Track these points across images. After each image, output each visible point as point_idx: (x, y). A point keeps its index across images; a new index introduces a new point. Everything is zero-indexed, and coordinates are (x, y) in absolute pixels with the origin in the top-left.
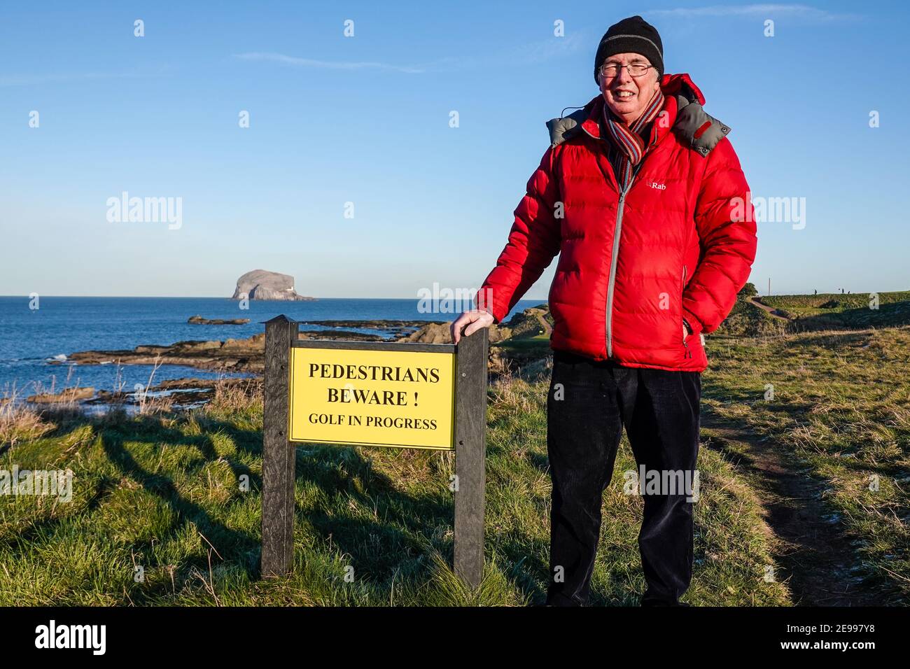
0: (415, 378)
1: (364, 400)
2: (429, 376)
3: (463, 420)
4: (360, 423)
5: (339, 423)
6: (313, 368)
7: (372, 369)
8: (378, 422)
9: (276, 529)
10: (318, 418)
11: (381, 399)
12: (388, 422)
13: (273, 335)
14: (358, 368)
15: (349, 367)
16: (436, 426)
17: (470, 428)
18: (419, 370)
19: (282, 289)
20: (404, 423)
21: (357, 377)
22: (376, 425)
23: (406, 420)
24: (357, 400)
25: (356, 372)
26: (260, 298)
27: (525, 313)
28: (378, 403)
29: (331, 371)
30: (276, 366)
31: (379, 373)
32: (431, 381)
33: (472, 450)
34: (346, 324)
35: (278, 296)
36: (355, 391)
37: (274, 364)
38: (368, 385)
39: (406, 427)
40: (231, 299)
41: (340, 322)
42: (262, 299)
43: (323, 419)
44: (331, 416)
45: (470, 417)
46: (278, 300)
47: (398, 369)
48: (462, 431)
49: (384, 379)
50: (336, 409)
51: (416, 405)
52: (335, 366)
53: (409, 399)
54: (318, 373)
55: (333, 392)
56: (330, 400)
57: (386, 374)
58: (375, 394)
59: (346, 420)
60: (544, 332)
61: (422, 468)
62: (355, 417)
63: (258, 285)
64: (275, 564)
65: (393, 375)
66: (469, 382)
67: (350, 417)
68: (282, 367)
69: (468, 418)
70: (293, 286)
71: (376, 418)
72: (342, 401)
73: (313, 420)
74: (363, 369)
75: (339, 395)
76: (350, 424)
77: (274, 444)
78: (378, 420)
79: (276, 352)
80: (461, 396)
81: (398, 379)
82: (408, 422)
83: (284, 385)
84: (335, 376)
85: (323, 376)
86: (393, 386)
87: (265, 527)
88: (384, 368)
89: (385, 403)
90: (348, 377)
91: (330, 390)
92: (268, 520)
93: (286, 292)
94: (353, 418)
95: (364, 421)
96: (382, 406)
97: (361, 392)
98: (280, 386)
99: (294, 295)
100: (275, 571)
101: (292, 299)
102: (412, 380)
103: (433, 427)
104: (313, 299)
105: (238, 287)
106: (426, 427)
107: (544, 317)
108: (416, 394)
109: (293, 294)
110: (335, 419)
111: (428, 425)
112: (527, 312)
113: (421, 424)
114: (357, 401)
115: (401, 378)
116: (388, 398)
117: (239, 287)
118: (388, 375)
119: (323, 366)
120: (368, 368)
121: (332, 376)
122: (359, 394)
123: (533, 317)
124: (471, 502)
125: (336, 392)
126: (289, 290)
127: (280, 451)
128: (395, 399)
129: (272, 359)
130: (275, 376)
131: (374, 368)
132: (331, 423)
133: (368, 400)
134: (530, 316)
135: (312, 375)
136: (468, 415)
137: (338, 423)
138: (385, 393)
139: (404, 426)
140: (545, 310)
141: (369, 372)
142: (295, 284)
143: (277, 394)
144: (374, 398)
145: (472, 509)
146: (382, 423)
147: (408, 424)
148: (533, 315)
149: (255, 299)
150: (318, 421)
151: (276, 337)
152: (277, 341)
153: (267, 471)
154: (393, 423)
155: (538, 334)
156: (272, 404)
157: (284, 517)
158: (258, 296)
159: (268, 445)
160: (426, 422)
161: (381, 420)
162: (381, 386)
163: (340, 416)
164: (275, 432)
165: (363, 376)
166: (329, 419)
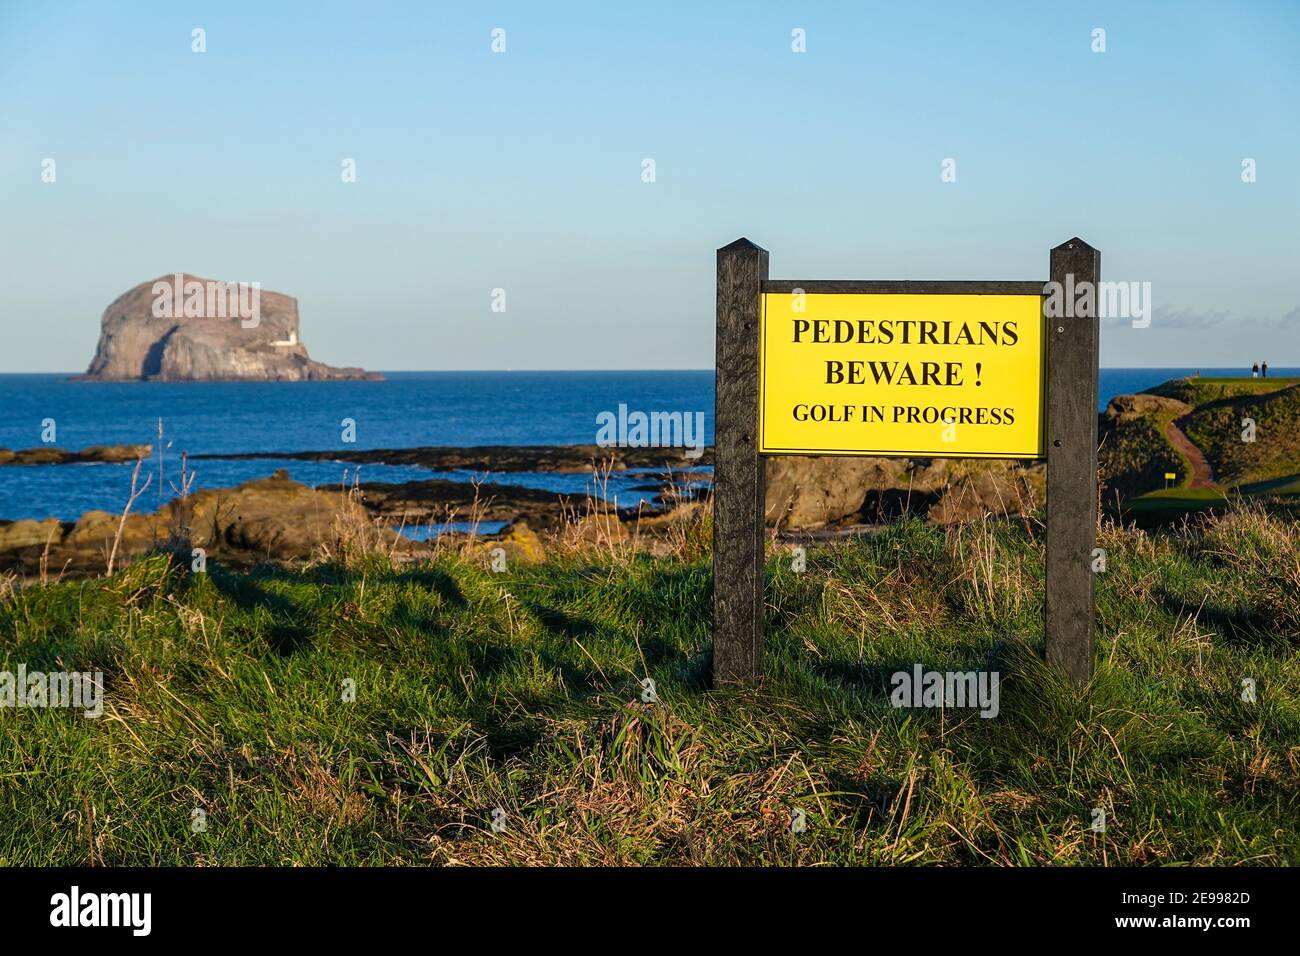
0: (976, 338)
1: (889, 378)
2: (1001, 334)
3: (1060, 406)
4: (881, 417)
5: (846, 419)
6: (799, 328)
7: (901, 325)
8: (913, 415)
9: (739, 600)
10: (809, 412)
11: (918, 376)
12: (931, 415)
13: (730, 271)
14: (877, 324)
15: (862, 324)
16: (1012, 419)
17: (1072, 419)
18: (984, 325)
19: (258, 342)
20: (957, 414)
21: (877, 341)
22: (909, 421)
23: (962, 410)
24: (877, 378)
25: (875, 332)
26: (184, 372)
27: (1113, 412)
28: (913, 382)
29: (830, 331)
30: (737, 324)
31: (914, 332)
32: (1004, 343)
33: (1075, 455)
34: (486, 460)
35: (246, 366)
36: (872, 365)
37: (732, 321)
38: (896, 354)
39: (962, 421)
40: (82, 377)
41: (463, 453)
42: (190, 378)
43: (818, 413)
44: (831, 408)
45: (1072, 399)
46: (242, 379)
47: (947, 325)
48: (1059, 423)
49: (923, 341)
50: (840, 395)
51: (978, 384)
52: (838, 323)
53: (966, 374)
54: (807, 336)
55: (835, 367)
56: (830, 380)
57: (927, 334)
58: (908, 368)
59: (858, 413)
60: (1181, 476)
61: (931, 606)
62: (874, 408)
63: (174, 329)
64: (737, 660)
65: (939, 335)
66: (1070, 342)
67: (865, 408)
68: (746, 326)
69: (1068, 401)
70: (295, 329)
71: (910, 409)
72: (851, 381)
73: (800, 415)
74: (886, 326)
75: (845, 372)
76: (865, 420)
77: (735, 458)
78: (914, 412)
79: (736, 301)
80: (1057, 366)
81: (947, 341)
82: (966, 413)
83: (751, 357)
84: (838, 340)
85: (817, 339)
86: (938, 354)
87: (719, 599)
88: (923, 324)
89: (925, 382)
90: (861, 340)
91: (830, 364)
92: (724, 587)
93: (273, 350)
94: (869, 410)
95: (889, 414)
96: (919, 387)
97: (884, 365)
98: (744, 357)
99: (299, 360)
100: (737, 672)
101: (293, 375)
102: (971, 342)
103: (1008, 421)
104: (366, 376)
105: (107, 337)
106: (996, 420)
107: (1181, 423)
108: (979, 366)
109: (297, 356)
110: (839, 413)
111: (999, 419)
112: (1119, 409)
113: (988, 416)
114: (877, 382)
115: (952, 339)
116: (929, 375)
117: (110, 337)
118: (930, 335)
119: (817, 323)
120: (894, 324)
121: (833, 339)
122: (879, 368)
123: (1140, 427)
124: (1074, 543)
125: (840, 366)
126: (279, 343)
127: (745, 469)
128: (942, 376)
129: (729, 312)
130: (734, 341)
131: (906, 324)
132: (831, 419)
133: (895, 379)
134: (1129, 424)
135: (797, 339)
136: (1068, 398)
137: (843, 418)
138: (925, 366)
139: (958, 419)
140: (1186, 401)
141: (898, 332)
142: (301, 327)
143: (740, 371)
144: (906, 375)
145: (1076, 553)
146: (920, 416)
147: (964, 416)
148: (1142, 420)
149: (165, 377)
150: (809, 417)
151: (736, 275)
152: (738, 282)
153: (722, 504)
154: (940, 415)
155: (1163, 483)
156: (729, 389)
157: (752, 580)
158: (175, 367)
159: (724, 459)
160: (996, 412)
161: (918, 411)
162: (917, 354)
163: (846, 408)
164: (735, 436)
165: (886, 338)
166: (828, 413)
